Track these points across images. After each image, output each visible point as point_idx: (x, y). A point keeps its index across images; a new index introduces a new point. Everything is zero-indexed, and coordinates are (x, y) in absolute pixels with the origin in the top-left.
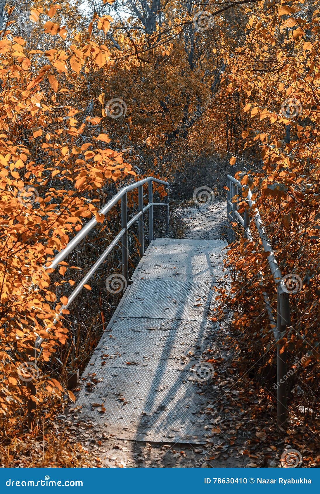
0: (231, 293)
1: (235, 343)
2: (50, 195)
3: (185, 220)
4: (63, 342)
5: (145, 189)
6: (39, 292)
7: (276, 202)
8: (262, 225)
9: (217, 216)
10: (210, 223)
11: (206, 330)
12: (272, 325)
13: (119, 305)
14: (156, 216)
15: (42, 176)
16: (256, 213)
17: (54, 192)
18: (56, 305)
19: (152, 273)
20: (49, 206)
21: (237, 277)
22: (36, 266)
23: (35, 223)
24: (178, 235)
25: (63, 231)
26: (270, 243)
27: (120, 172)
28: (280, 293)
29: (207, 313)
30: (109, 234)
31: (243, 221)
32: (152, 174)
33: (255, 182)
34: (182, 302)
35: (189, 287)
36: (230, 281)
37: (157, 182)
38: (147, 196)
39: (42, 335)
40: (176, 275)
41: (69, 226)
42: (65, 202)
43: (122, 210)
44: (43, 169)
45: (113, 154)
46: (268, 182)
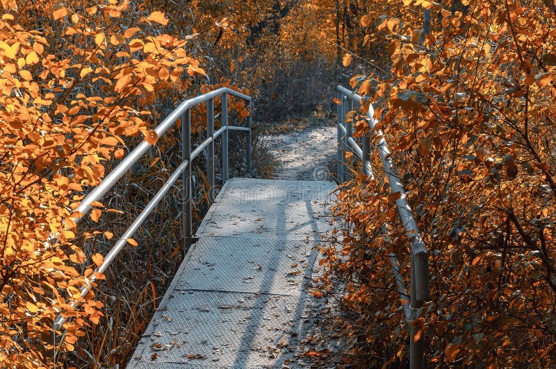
0: (343, 255)
1: (349, 327)
2: (77, 104)
3: (275, 152)
4: (96, 321)
5: (216, 105)
6: (61, 248)
7: (409, 121)
8: (388, 156)
9: (322, 147)
10: (312, 157)
11: (305, 310)
12: (403, 300)
13: (178, 273)
14: (232, 147)
15: (66, 76)
16: (380, 137)
17: (82, 99)
18: (85, 269)
19: (227, 227)
20: (76, 119)
21: (352, 232)
22: (55, 207)
23: (55, 144)
24: (265, 174)
25: (97, 159)
26: (401, 181)
27: (181, 69)
28: (416, 252)
29: (307, 286)
30: (163, 170)
31: (360, 151)
32: (227, 83)
33: (381, 90)
34: (270, 269)
35: (281, 247)
36: (341, 239)
37: (235, 96)
38: (220, 116)
39: (63, 311)
40: (262, 230)
41: (106, 151)
42: (100, 112)
43: (183, 135)
44: (67, 66)
45: (172, 42)
46: (399, 90)
